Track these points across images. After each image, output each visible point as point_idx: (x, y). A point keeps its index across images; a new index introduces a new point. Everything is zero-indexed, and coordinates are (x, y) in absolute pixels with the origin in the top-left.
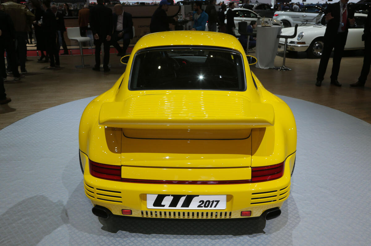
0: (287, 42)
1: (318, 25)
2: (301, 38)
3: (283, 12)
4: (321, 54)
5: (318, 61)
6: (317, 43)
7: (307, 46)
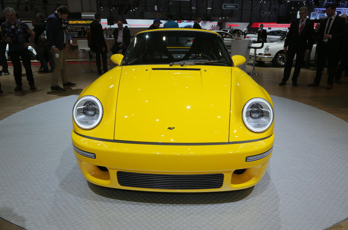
0: (256, 54)
1: (281, 42)
2: (268, 51)
3: (253, 35)
4: (283, 64)
5: (283, 70)
6: (281, 55)
7: (272, 57)
